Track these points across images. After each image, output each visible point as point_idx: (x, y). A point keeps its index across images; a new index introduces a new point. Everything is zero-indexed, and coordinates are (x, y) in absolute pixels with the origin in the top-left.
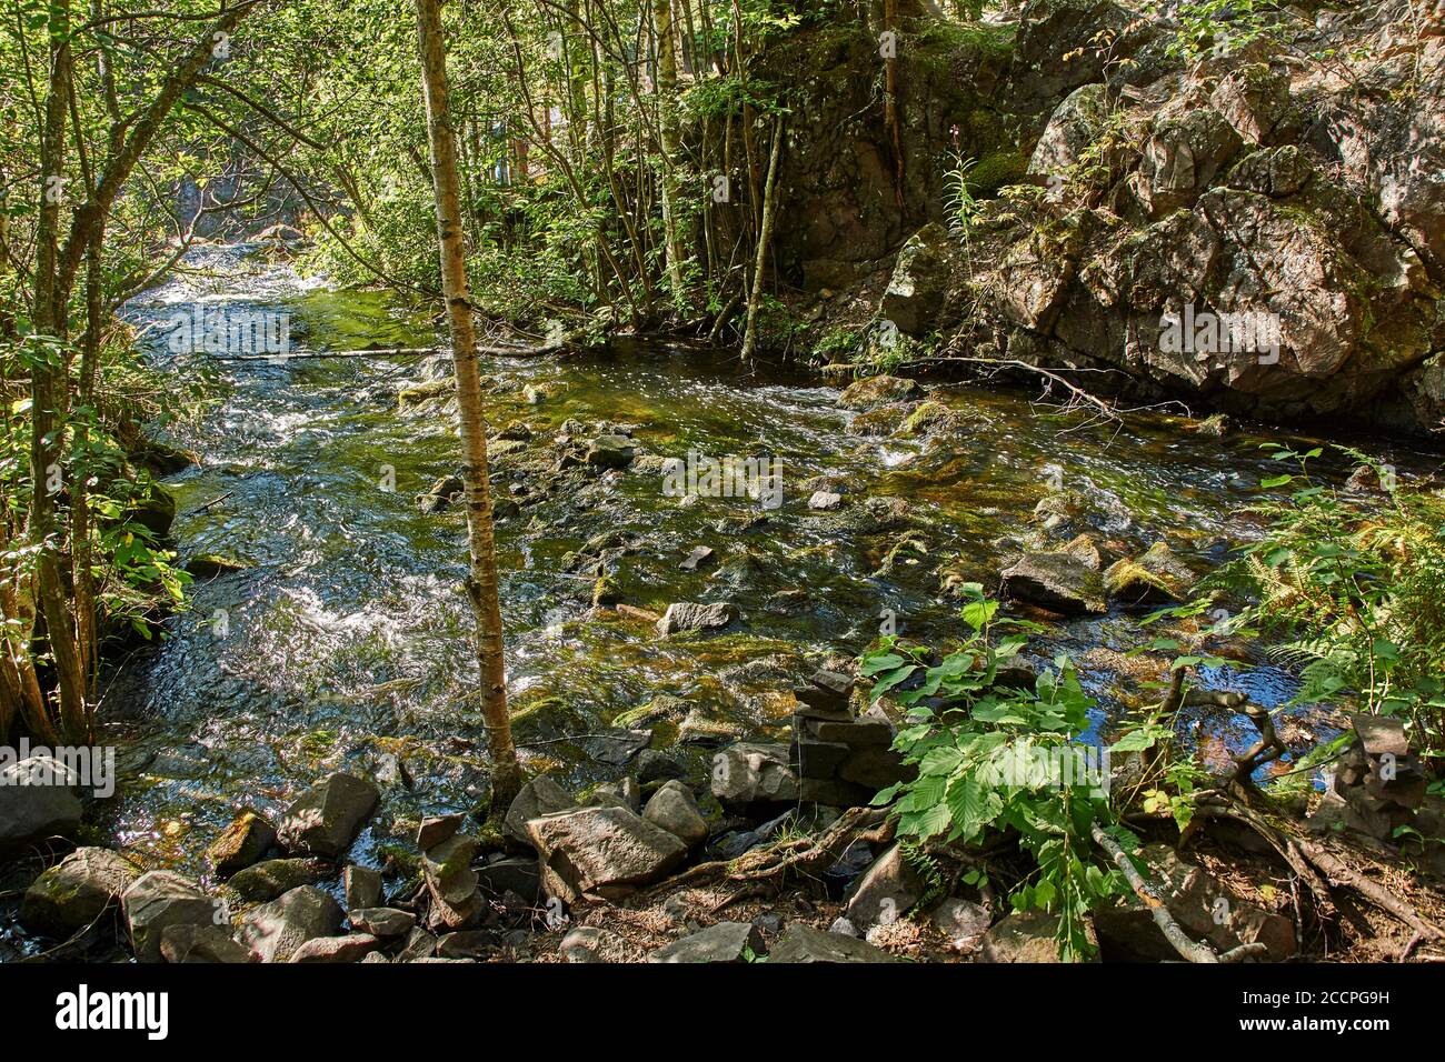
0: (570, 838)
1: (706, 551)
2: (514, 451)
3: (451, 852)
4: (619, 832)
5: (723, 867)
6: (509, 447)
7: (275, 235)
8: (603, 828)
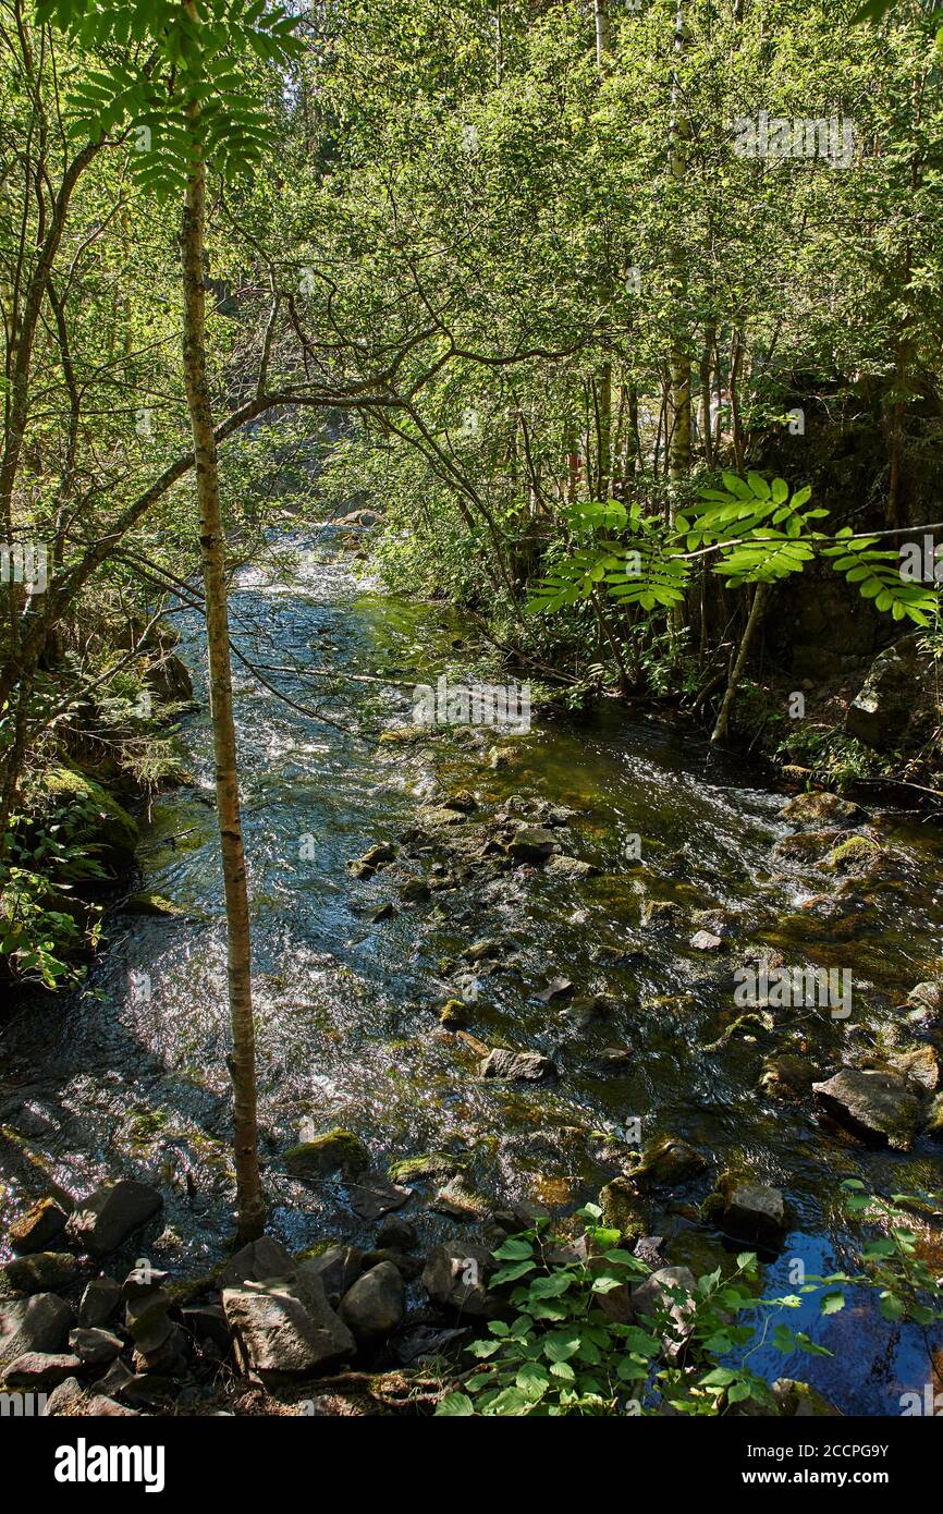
0: (248, 1318)
1: (565, 984)
2: (453, 822)
3: (146, 1308)
4: (288, 1324)
5: (367, 1382)
6: (450, 818)
7: (357, 520)
8: (276, 1317)
